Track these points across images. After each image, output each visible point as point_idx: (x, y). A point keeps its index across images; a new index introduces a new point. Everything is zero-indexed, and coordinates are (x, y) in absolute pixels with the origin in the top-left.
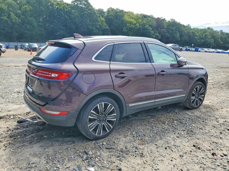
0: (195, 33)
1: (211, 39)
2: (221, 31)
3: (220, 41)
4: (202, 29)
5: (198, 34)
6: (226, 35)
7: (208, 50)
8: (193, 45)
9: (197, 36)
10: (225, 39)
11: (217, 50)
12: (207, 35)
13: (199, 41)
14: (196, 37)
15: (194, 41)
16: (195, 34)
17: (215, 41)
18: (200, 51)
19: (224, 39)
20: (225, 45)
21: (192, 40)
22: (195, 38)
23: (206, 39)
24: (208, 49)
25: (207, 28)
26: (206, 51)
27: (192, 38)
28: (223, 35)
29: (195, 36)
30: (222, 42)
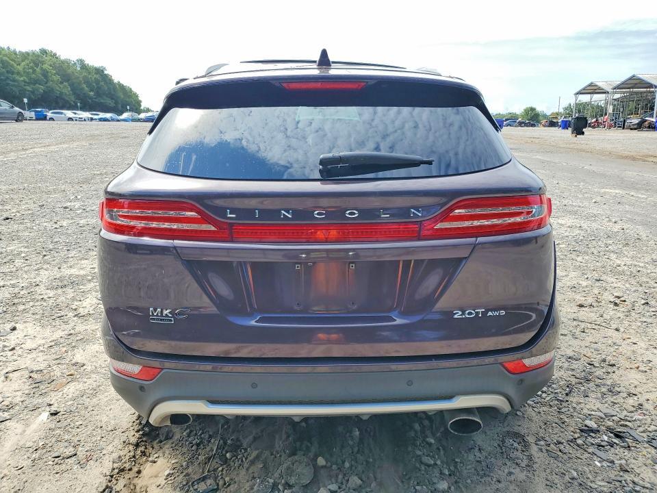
0: (9, 63)
1: (61, 83)
2: (81, 61)
3: (86, 89)
4: (28, 54)
5: (20, 68)
6: (95, 73)
7: (74, 115)
8: (26, 100)
9: (18, 73)
10: (96, 84)
11: (98, 115)
12: (48, 72)
13: (28, 88)
14: (17, 78)
15: (14, 89)
16: (12, 66)
17: (74, 89)
18: (52, 119)
19: (94, 84)
20: (102, 101)
21: (8, 84)
22: (14, 80)
23: (48, 85)
24: (75, 113)
25: (38, 50)
26: (70, 119)
27: (6, 80)
28: (89, 73)
29: (13, 73)
30: (92, 93)
